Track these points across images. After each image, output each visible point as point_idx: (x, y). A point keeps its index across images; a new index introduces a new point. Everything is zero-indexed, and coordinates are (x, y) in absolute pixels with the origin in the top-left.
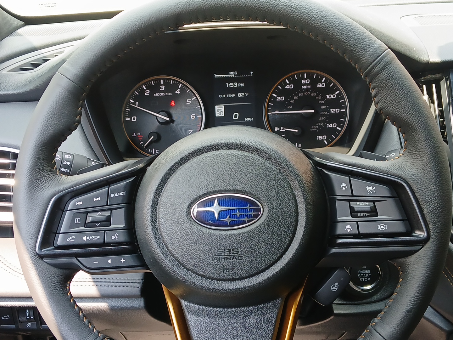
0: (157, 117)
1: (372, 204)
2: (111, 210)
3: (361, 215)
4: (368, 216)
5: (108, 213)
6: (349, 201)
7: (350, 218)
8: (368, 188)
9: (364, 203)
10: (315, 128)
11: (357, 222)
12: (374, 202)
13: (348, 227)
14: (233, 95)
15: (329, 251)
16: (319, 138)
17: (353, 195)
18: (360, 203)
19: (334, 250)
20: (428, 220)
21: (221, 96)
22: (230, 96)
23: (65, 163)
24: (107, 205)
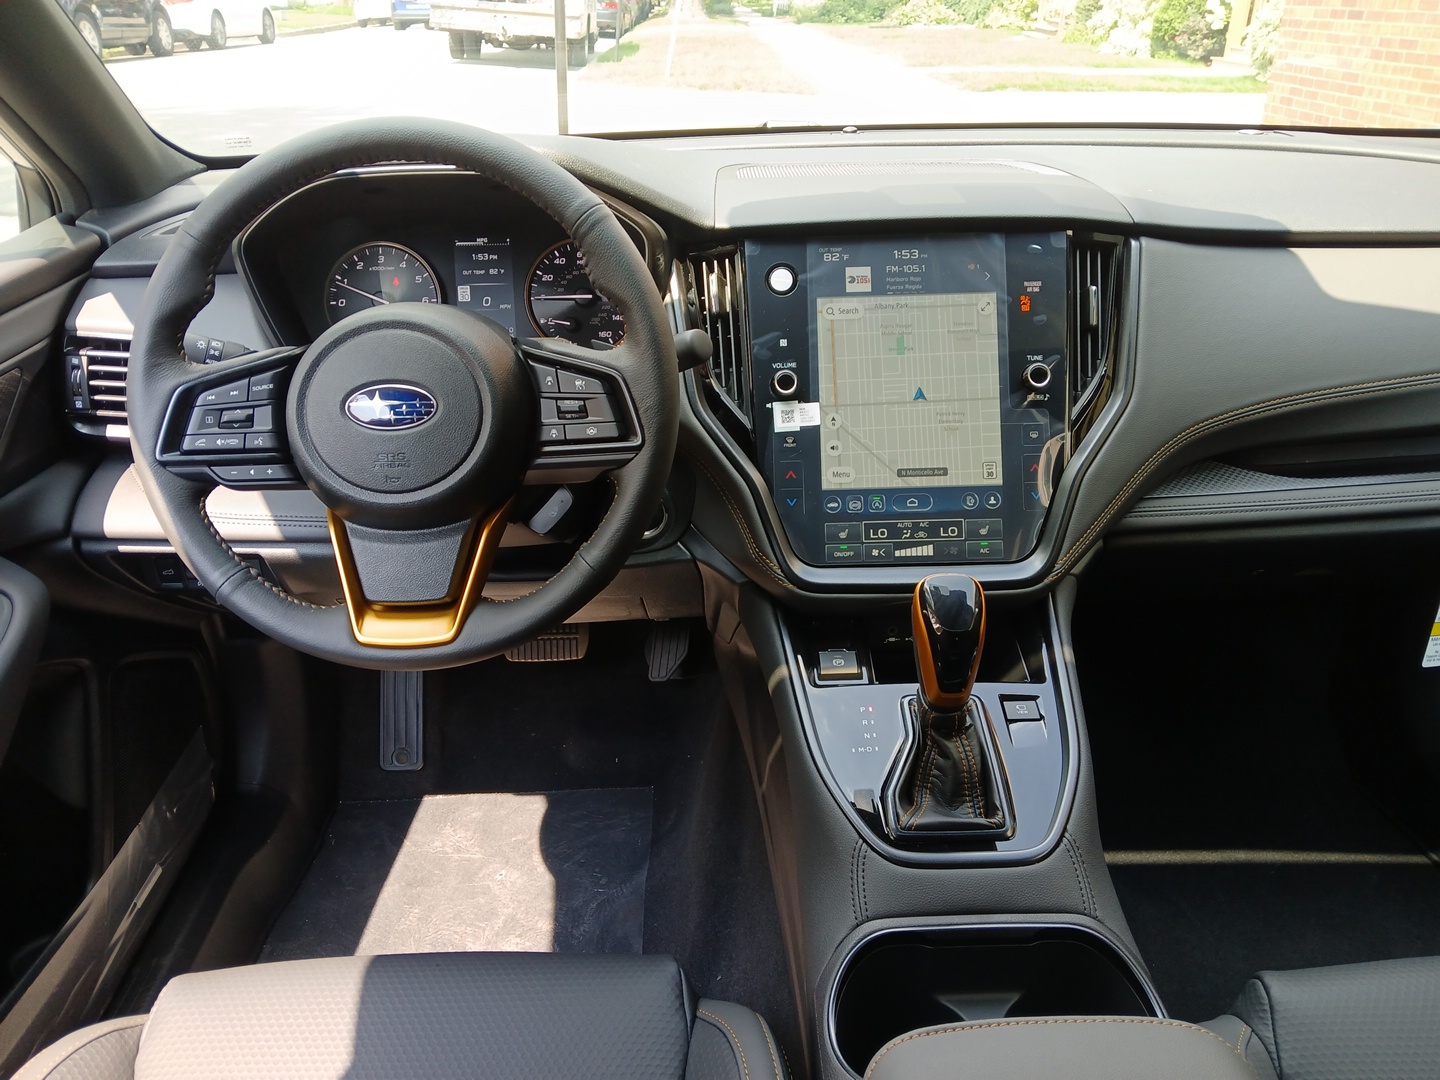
0: (372, 299)
1: (582, 403)
2: (253, 407)
3: (569, 416)
4: (577, 418)
5: (250, 411)
6: (557, 399)
7: (556, 420)
8: (577, 383)
9: (572, 402)
10: (596, 321)
11: (564, 425)
12: (584, 399)
13: (554, 431)
14: (483, 272)
15: (534, 461)
16: (602, 334)
17: (560, 392)
18: (567, 402)
19: (540, 461)
20: (643, 421)
21: (465, 273)
22: (478, 272)
23: (212, 352)
24: (248, 401)
